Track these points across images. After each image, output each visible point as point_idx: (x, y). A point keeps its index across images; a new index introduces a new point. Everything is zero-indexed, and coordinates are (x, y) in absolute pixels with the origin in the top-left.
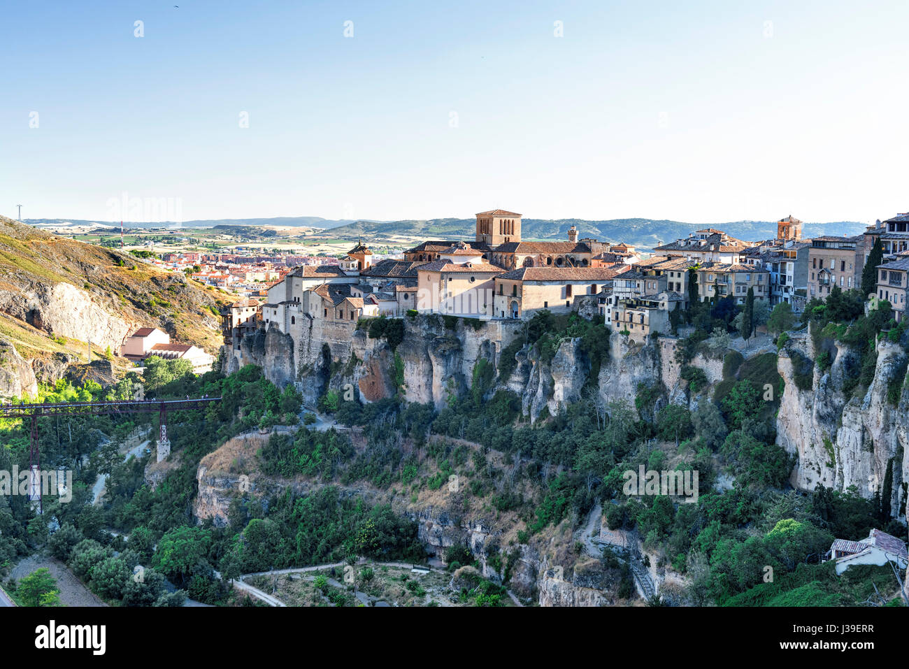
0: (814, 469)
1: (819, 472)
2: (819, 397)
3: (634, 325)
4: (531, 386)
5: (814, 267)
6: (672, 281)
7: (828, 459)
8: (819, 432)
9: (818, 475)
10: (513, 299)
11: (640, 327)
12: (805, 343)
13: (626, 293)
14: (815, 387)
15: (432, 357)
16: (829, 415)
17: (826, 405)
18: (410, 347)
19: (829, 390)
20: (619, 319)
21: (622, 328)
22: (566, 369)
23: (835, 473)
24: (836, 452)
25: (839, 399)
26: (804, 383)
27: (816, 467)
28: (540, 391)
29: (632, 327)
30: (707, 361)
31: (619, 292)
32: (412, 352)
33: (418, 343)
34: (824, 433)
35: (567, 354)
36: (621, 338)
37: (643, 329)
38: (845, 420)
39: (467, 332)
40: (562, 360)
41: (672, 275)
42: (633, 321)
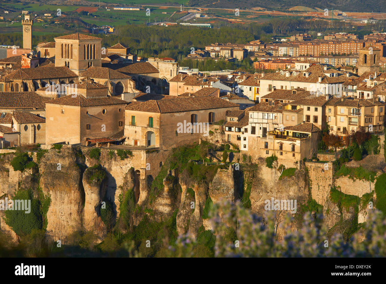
3: (284, 153)
4: (183, 207)
6: (308, 114)
10: (149, 129)
11: (291, 154)
20: (269, 147)
21: (271, 155)
22: (225, 191)
28: (197, 211)
29: (282, 154)
30: (354, 181)
31: (256, 123)
35: (225, 178)
37: (294, 156)
39: (113, 162)
40: (220, 184)
41: (309, 109)
42: (284, 149)
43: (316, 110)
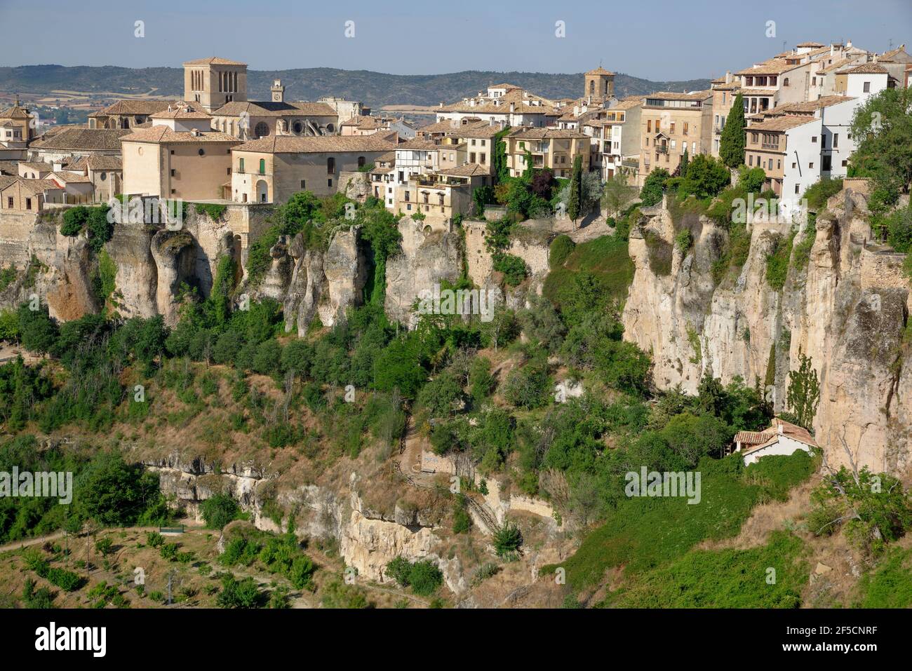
0: (673, 367)
1: (680, 370)
2: (682, 282)
3: (430, 207)
4: (294, 288)
5: (649, 130)
6: (473, 151)
7: (692, 354)
8: (682, 322)
9: (679, 374)
10: (261, 178)
11: (439, 209)
12: (660, 220)
13: (413, 166)
14: (674, 271)
15: (157, 256)
16: (694, 302)
17: (690, 291)
18: (124, 245)
19: (693, 274)
20: (411, 200)
21: (413, 211)
22: (344, 265)
23: (700, 369)
24: (703, 344)
25: (705, 283)
26: (661, 267)
27: (677, 365)
28: (309, 294)
29: (427, 209)
30: (526, 248)
31: (404, 167)
32: (127, 251)
33: (134, 238)
34: (688, 323)
35: (345, 246)
36: (414, 224)
37: (443, 211)
38: (715, 307)
39: (202, 224)
40: (338, 254)
41: (474, 143)
42: (430, 202)
43: (483, 143)
